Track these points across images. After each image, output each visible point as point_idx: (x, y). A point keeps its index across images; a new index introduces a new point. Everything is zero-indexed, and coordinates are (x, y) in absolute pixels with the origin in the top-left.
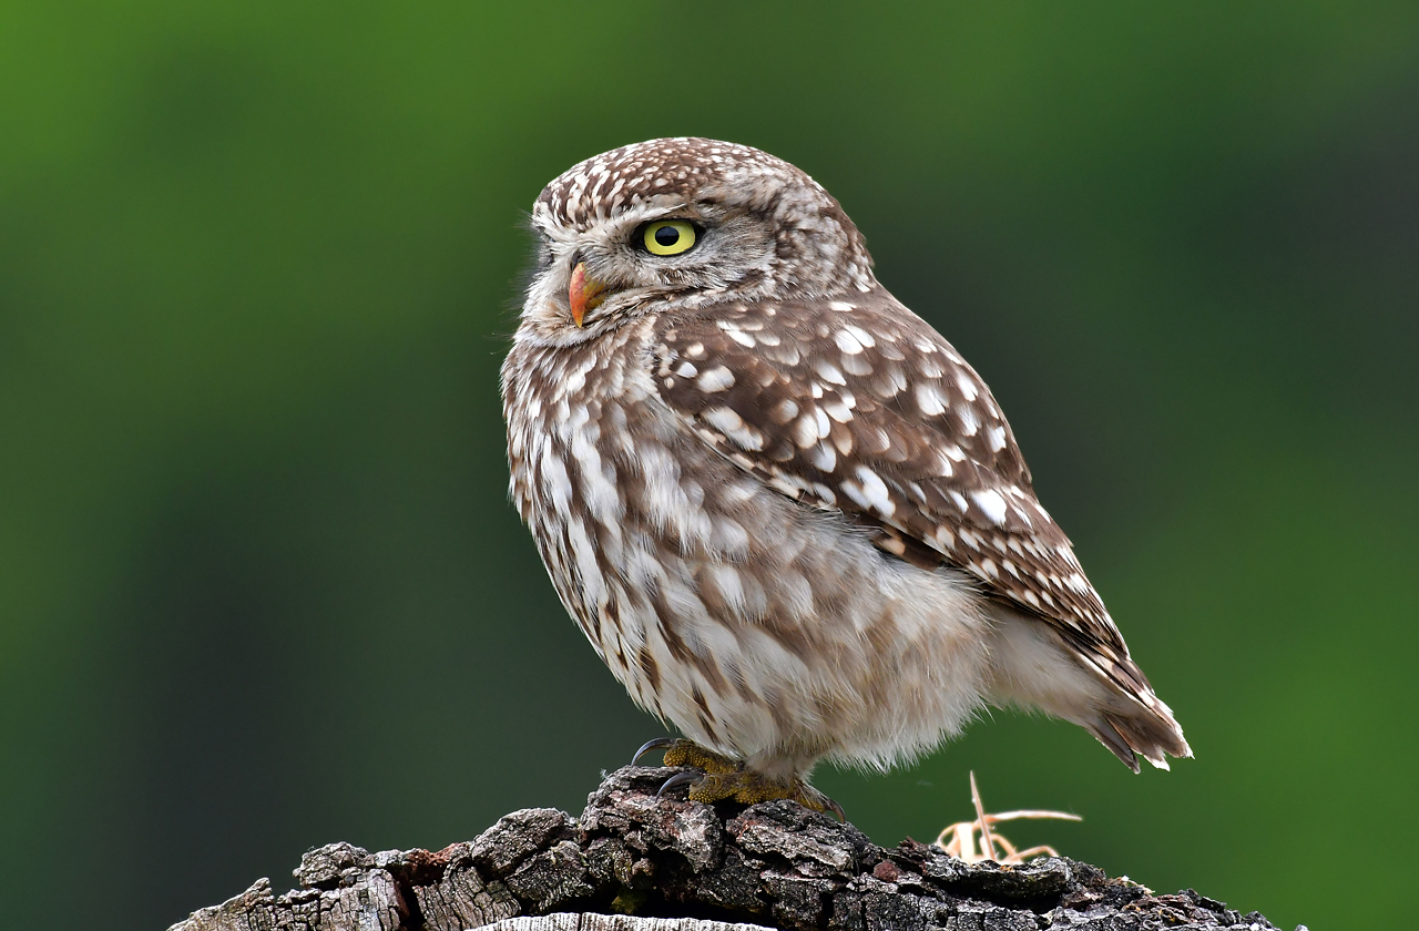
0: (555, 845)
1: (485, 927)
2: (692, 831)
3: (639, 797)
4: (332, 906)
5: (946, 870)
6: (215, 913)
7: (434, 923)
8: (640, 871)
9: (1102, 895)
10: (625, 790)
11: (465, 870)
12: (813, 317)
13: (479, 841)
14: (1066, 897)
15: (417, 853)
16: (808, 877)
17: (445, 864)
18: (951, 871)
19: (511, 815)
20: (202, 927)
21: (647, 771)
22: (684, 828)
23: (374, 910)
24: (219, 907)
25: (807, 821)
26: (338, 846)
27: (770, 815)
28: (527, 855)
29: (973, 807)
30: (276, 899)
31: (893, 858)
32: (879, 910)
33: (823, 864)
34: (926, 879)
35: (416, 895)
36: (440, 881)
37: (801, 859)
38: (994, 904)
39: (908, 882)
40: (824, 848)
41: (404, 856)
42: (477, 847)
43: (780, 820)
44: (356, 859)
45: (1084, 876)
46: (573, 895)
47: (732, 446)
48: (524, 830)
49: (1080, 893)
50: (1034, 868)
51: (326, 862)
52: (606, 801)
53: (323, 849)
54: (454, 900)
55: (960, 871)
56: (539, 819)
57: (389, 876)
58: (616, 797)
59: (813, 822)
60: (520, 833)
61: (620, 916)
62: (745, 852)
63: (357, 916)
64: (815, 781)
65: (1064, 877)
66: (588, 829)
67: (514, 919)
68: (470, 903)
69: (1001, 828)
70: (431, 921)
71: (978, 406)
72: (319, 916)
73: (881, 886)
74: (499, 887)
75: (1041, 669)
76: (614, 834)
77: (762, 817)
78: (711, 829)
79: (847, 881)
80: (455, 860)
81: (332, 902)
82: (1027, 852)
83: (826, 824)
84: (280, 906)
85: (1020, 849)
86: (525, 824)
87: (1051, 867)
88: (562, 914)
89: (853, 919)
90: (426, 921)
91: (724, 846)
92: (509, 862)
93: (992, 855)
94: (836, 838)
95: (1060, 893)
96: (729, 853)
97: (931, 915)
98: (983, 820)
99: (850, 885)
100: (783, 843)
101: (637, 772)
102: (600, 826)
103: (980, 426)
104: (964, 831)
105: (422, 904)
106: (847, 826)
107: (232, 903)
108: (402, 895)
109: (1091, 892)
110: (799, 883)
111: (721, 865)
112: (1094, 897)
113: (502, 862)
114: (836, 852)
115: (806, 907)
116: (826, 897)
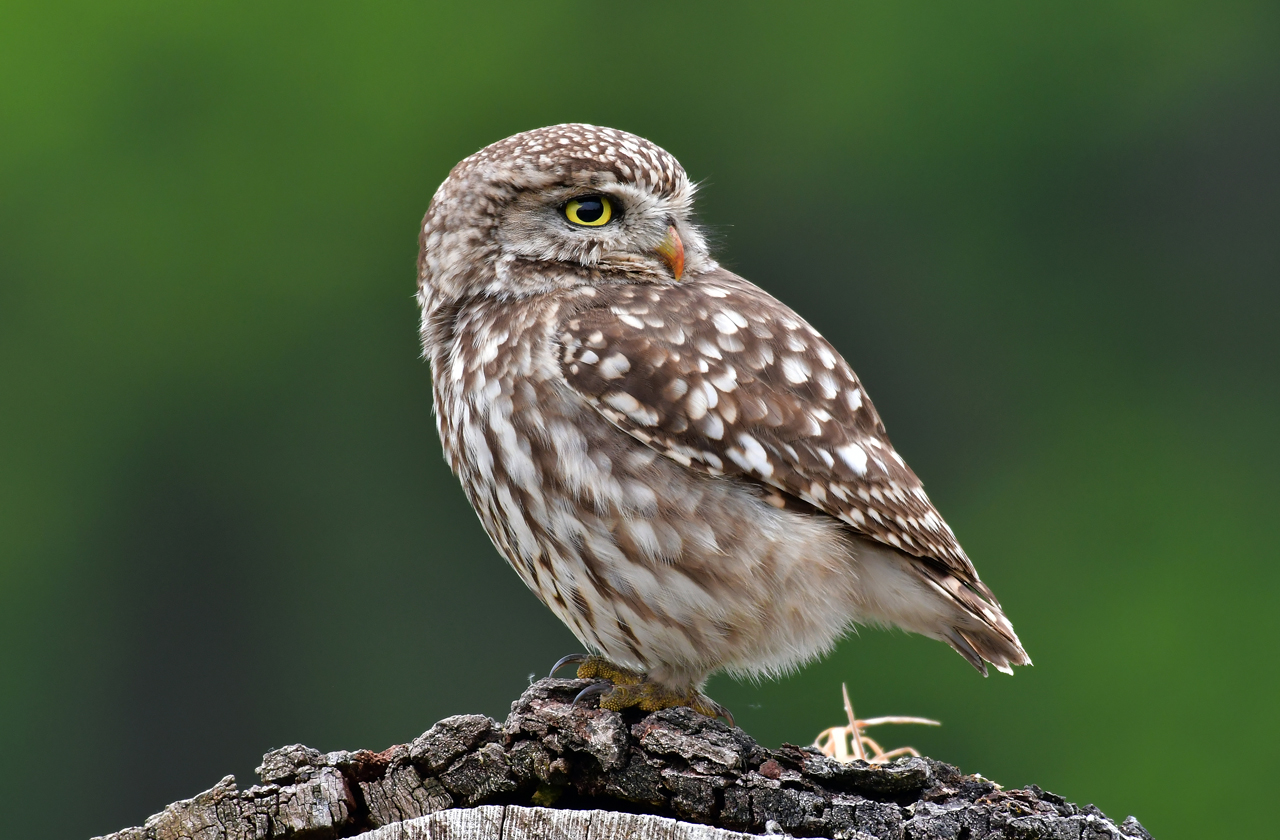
0: (483, 747)
1: (422, 818)
2: (602, 735)
3: (555, 705)
4: (289, 800)
5: (822, 769)
6: (187, 805)
7: (378, 814)
8: (556, 769)
9: (958, 790)
10: (543, 699)
11: (404, 769)
12: (692, 303)
13: (416, 743)
14: (926, 791)
15: (363, 754)
16: (702, 774)
17: (387, 763)
18: (826, 769)
19: (444, 721)
20: (176, 817)
21: (563, 683)
22: (595, 732)
23: (326, 803)
24: (191, 800)
25: (701, 726)
26: (294, 747)
27: (669, 721)
28: (458, 755)
29: (844, 714)
30: (240, 794)
31: (778, 759)
32: (764, 803)
33: (715, 763)
34: (805, 776)
35: (362, 790)
36: (383, 778)
37: (697, 758)
38: (864, 797)
39: (790, 779)
40: (717, 749)
41: (351, 756)
42: (415, 748)
43: (678, 724)
44: (310, 759)
45: (942, 773)
46: (498, 791)
47: (632, 423)
48: (455, 734)
49: (939, 788)
50: (899, 766)
51: (284, 761)
52: (527, 709)
53: (281, 750)
54: (395, 795)
55: (834, 769)
56: (469, 724)
57: (339, 773)
58: (536, 705)
59: (707, 726)
60: (452, 736)
61: (539, 808)
62: (648, 752)
63: (311, 808)
64: (709, 691)
65: (924, 774)
66: (511, 733)
67: (447, 811)
68: (409, 797)
69: (871, 732)
70: (375, 812)
71: (837, 373)
72: (278, 808)
73: (766, 782)
74: (435, 783)
75: (898, 593)
76: (534, 737)
77: (663, 723)
78: (618, 733)
79: (736, 777)
80: (396, 760)
81: (289, 796)
82: (893, 753)
83: (718, 728)
84: (244, 799)
85: (887, 749)
86: (457, 729)
87: (913, 766)
88: (489, 806)
89: (741, 811)
90: (370, 812)
91: (629, 747)
92: (443, 762)
93: (862, 755)
94: (726, 741)
95: (921, 788)
96: (634, 754)
97: (809, 807)
98: (854, 725)
99: (739, 782)
100: (681, 745)
101: (553, 683)
102: (522, 730)
103: (839, 390)
104: (837, 734)
105: (367, 797)
106: (737, 730)
107: (202, 797)
108: (351, 789)
109: (948, 787)
110: (695, 779)
111: (627, 764)
112: (951, 792)
113: (437, 762)
114: (727, 752)
115: (700, 800)
116: (718, 792)
